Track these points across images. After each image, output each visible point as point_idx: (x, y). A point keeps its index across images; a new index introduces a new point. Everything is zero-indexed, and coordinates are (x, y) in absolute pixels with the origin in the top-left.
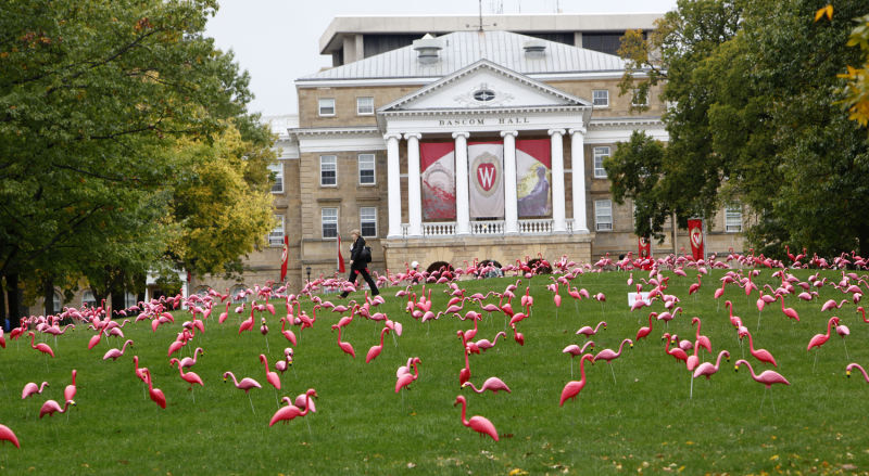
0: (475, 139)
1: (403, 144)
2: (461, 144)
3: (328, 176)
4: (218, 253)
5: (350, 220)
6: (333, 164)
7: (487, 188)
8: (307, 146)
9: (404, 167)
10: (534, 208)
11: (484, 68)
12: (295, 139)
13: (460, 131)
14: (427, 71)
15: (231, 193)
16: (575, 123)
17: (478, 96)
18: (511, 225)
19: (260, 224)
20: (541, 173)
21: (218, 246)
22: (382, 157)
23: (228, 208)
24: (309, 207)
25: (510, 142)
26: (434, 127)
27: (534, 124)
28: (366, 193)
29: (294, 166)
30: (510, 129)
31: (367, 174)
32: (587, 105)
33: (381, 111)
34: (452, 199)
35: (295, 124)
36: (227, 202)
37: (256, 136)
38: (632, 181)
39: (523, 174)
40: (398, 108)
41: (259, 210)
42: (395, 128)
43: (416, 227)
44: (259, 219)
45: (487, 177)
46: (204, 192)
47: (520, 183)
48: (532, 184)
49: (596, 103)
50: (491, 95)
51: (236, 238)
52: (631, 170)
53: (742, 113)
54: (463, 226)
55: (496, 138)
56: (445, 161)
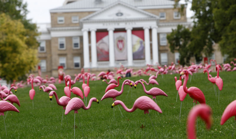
0: (116, 31)
1: (89, 33)
2: (111, 33)
3: (62, 45)
4: (15, 73)
5: (70, 62)
6: (63, 41)
7: (121, 49)
8: (54, 34)
9: (90, 41)
10: (138, 56)
11: (119, 4)
12: (49, 32)
13: (110, 28)
14: (98, 6)
15: (20, 50)
16: (153, 24)
17: (117, 14)
18: (130, 63)
19: (32, 62)
20: (141, 43)
21: (15, 71)
22: (81, 38)
23: (18, 55)
24: (55, 57)
25: (129, 32)
26: (101, 26)
27: (138, 25)
28: (76, 52)
29: (49, 42)
30: (129, 27)
31: (76, 45)
32: (158, 17)
33: (81, 20)
34: (108, 53)
35: (49, 26)
36: (18, 52)
37: (30, 27)
38: (178, 44)
39: (134, 43)
40: (87, 19)
41: (31, 56)
42: (86, 27)
43: (95, 64)
44: (31, 60)
45: (121, 45)
46: (9, 49)
47: (133, 47)
48: (138, 47)
49: (161, 17)
50: (122, 14)
51: (22, 67)
52: (177, 40)
53: (227, 12)
54: (112, 63)
55: (124, 30)
56: (105, 39)
